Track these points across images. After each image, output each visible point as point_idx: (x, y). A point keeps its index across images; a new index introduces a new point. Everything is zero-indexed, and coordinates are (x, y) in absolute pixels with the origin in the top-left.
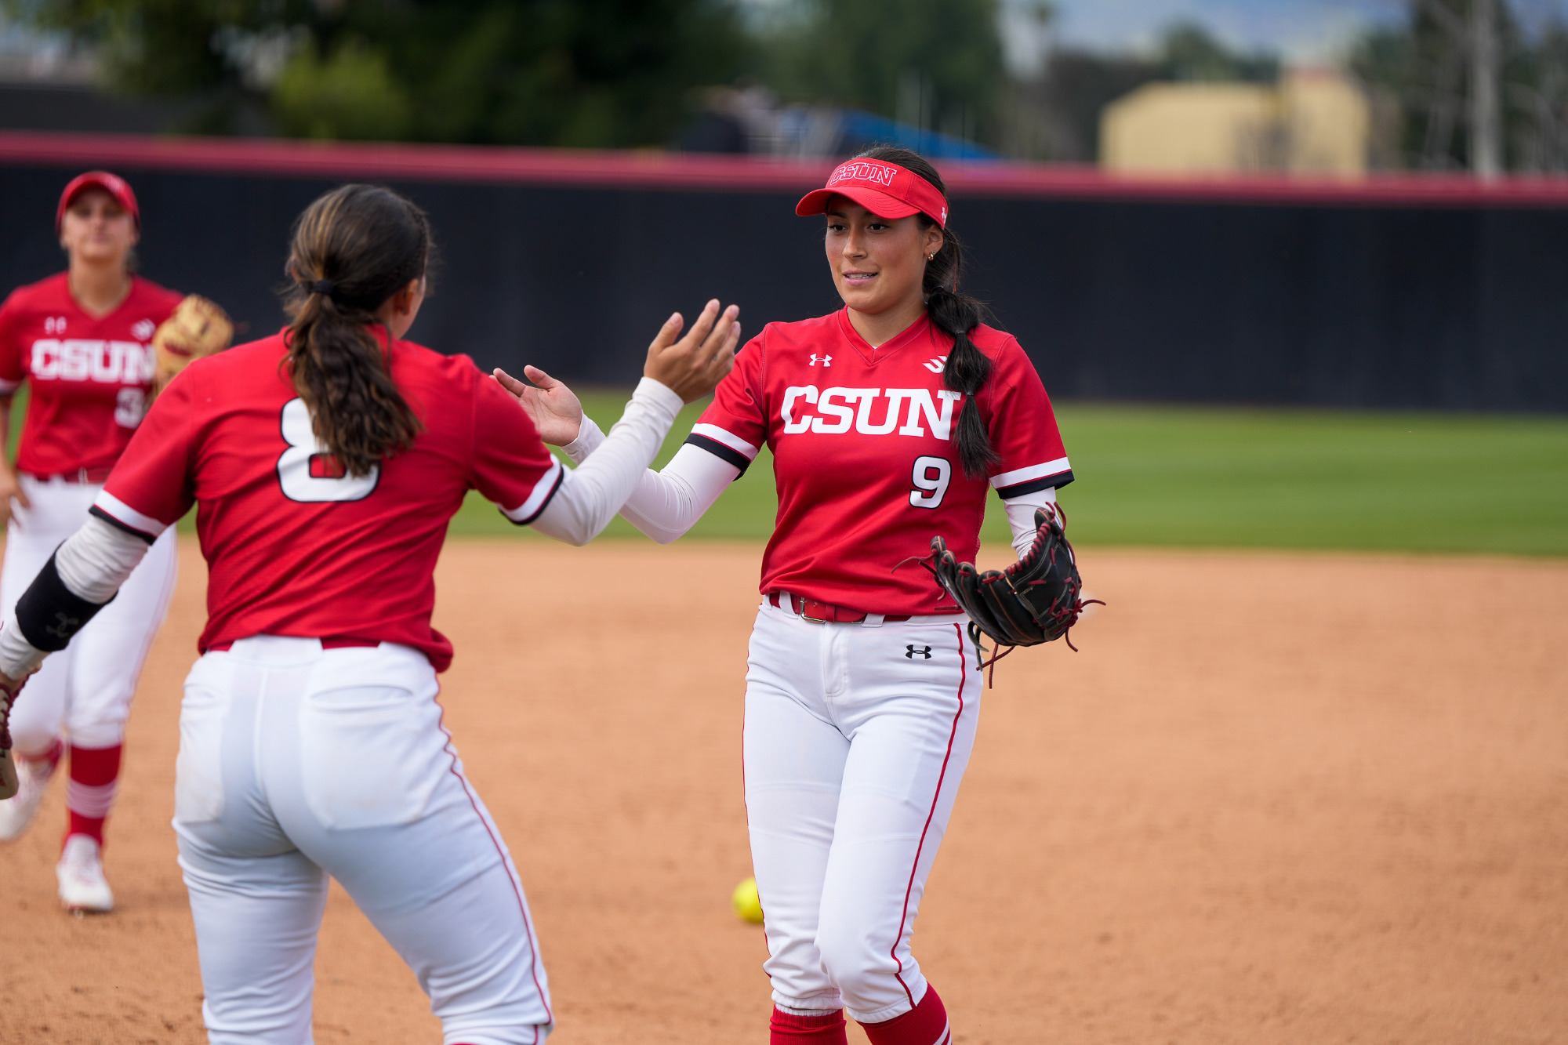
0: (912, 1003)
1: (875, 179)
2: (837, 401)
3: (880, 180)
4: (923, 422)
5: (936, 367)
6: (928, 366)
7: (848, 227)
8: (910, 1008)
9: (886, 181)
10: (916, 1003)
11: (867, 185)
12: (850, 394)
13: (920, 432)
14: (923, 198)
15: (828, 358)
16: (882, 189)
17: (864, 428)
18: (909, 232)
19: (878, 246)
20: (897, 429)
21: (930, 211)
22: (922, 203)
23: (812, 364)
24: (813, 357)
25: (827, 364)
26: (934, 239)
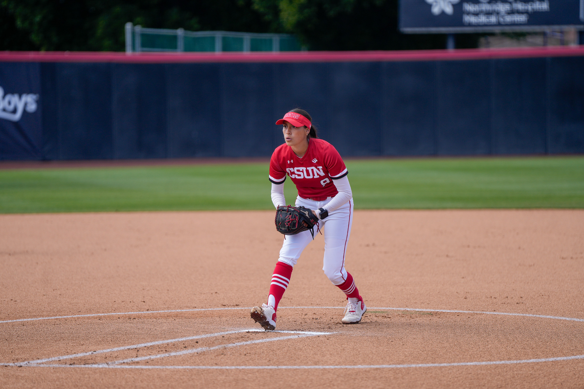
0: (345, 280)
1: (294, 117)
2: (298, 171)
3: (296, 117)
4: (318, 174)
5: (314, 161)
6: (313, 161)
7: (288, 126)
8: (345, 281)
9: (297, 118)
10: (346, 280)
11: (293, 118)
12: (301, 169)
13: (318, 177)
14: (305, 122)
15: (292, 160)
16: (296, 119)
17: (307, 177)
18: (302, 129)
19: (294, 132)
20: (313, 177)
21: (306, 125)
22: (305, 123)
23: (289, 163)
24: (288, 161)
25: (292, 162)
26: (308, 131)
